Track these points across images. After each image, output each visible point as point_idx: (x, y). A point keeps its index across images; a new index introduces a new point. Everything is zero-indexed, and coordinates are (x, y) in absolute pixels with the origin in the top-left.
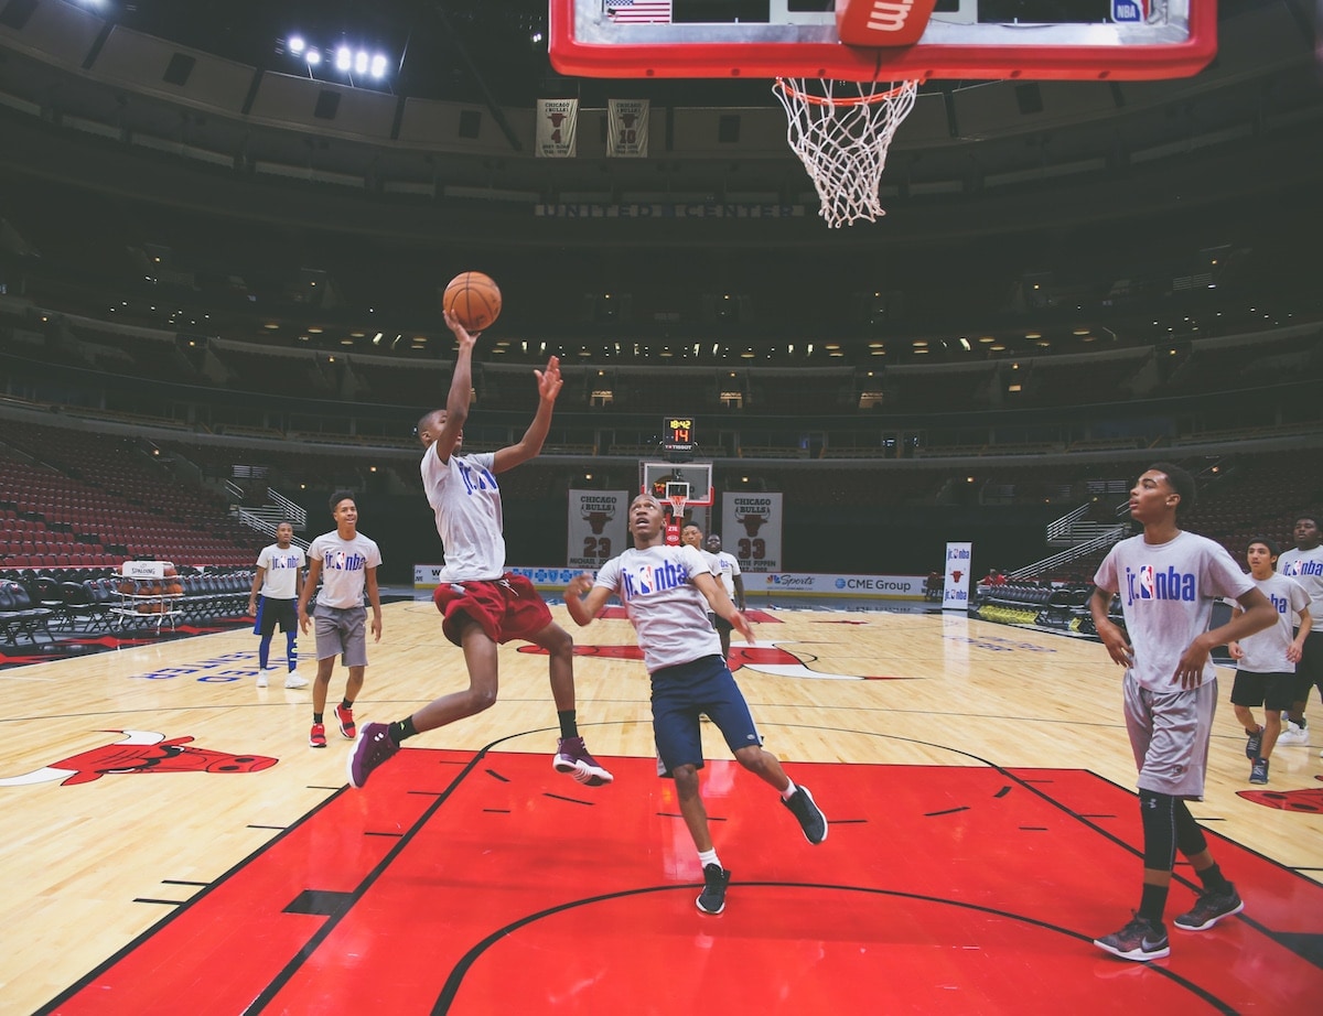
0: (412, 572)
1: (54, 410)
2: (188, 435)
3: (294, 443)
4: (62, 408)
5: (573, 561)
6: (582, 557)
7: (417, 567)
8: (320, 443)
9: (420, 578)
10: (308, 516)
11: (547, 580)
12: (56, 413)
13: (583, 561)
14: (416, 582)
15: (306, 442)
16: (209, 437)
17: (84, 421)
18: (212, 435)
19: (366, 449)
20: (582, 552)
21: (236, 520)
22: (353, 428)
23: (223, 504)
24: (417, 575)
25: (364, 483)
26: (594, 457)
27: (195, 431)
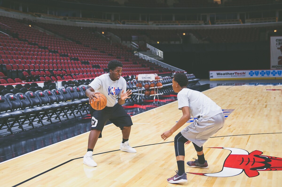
0: (208, 74)
1: (65, 19)
2: (113, 26)
3: (152, 26)
4: (67, 18)
5: (273, 67)
6: (277, 65)
7: (211, 72)
8: (162, 25)
9: (212, 77)
10: (164, 54)
11: (266, 75)
12: (66, 20)
13: (278, 67)
14: (211, 78)
15: (157, 25)
16: (120, 26)
17: (76, 23)
18: (121, 25)
19: (180, 26)
20: (277, 63)
21: (138, 57)
22: (174, 19)
23: (131, 50)
24: (211, 75)
25: (182, 40)
26: (277, 22)
27: (115, 24)
